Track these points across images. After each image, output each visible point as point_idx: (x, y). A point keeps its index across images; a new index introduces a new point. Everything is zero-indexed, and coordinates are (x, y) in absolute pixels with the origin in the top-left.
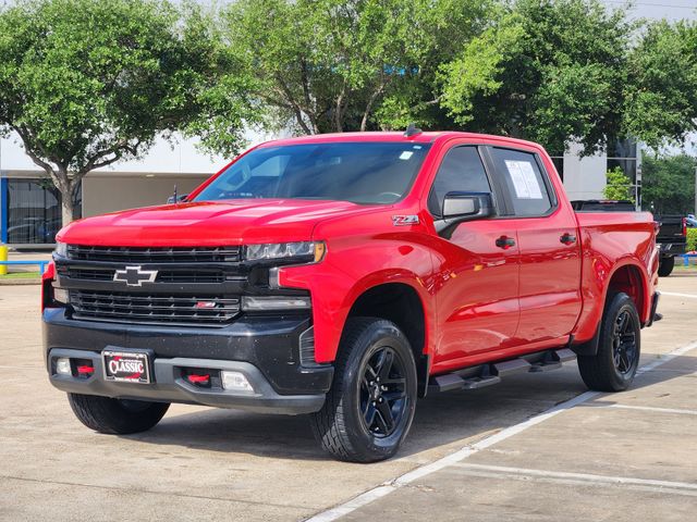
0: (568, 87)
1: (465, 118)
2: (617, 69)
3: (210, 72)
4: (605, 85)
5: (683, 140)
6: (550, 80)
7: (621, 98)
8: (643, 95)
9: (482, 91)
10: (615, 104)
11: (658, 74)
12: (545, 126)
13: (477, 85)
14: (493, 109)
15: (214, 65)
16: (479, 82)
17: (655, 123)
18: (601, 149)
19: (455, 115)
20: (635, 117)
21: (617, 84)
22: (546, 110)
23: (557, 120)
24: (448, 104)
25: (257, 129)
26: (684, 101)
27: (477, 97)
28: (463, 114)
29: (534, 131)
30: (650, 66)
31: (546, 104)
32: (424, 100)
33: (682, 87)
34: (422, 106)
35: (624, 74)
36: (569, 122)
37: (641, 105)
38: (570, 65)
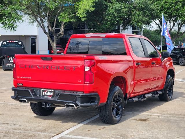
0: (115, 10)
1: (84, 19)
2: (130, 4)
3: (6, 4)
4: (126, 9)
5: (150, 26)
6: (110, 8)
7: (131, 13)
8: (137, 12)
9: (88, 11)
10: (129, 15)
11: (141, 6)
12: (109, 21)
13: (87, 9)
14: (95, 16)
15: (7, 2)
16: (88, 8)
17: (141, 21)
18: (128, 28)
19: (81, 18)
20: (135, 19)
21: (130, 9)
22: (109, 17)
23: (112, 19)
24: (79, 15)
25: (20, 22)
26: (149, 14)
27: (88, 12)
28: (83, 17)
29: (106, 23)
30: (140, 3)
31: (109, 15)
32: (73, 14)
33: (149, 10)
34: (72, 15)
35: (132, 6)
36: (116, 20)
37: (137, 15)
38: (116, 3)
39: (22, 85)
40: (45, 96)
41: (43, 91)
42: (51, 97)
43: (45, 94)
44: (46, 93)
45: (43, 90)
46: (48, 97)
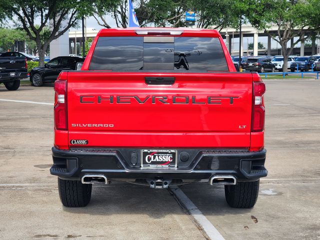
39: (84, 142)
40: (150, 163)
41: (145, 154)
42: (167, 166)
43: (152, 160)
44: (154, 158)
45: (146, 151)
46: (160, 166)
